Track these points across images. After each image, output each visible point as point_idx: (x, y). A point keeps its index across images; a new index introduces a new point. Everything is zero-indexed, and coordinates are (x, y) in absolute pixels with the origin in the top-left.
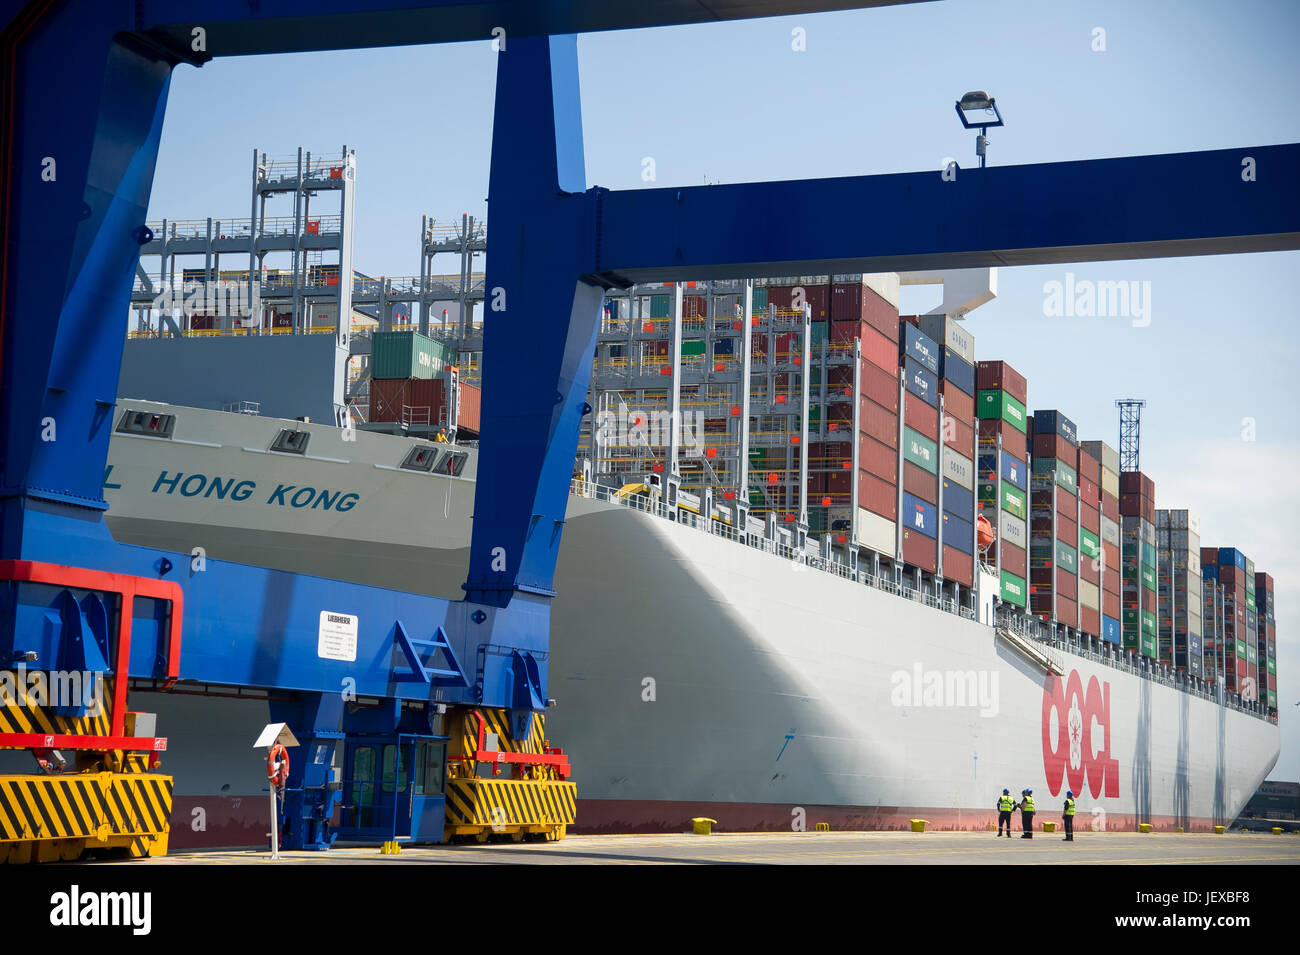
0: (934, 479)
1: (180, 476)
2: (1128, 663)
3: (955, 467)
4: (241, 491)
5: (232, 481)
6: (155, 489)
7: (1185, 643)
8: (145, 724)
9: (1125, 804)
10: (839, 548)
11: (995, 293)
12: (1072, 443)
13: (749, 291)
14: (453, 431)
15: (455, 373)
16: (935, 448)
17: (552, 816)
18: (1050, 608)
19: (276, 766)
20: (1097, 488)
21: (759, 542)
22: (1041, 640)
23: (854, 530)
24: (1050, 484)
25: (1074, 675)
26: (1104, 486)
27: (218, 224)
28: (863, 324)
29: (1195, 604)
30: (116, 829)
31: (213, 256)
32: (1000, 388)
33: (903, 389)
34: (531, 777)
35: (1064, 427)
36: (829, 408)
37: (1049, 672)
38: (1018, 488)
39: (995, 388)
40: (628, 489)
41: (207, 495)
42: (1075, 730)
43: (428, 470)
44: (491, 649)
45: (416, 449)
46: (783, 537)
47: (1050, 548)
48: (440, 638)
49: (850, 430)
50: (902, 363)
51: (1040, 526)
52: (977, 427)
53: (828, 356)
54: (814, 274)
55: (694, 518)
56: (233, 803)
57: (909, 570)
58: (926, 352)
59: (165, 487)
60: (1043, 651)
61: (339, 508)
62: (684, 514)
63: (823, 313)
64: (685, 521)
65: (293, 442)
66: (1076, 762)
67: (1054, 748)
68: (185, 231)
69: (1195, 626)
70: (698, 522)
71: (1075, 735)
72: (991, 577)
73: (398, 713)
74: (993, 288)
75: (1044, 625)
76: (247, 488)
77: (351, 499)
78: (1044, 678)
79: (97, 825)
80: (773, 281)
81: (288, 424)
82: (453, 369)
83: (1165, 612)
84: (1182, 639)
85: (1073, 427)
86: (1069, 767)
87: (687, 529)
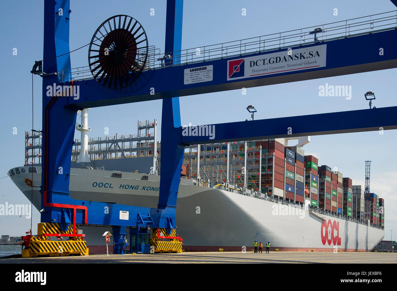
0: (294, 181)
1: (124, 185)
2: (344, 218)
3: (299, 178)
4: (137, 188)
5: (134, 186)
6: (120, 188)
7: (360, 213)
8: (80, 232)
9: (342, 246)
10: (269, 195)
11: (309, 141)
12: (330, 172)
13: (246, 144)
16: (294, 174)
17: (176, 248)
18: (324, 207)
19: (107, 239)
20: (337, 182)
21: (249, 195)
22: (321, 213)
23: (273, 192)
24: (324, 181)
25: (330, 221)
26: (339, 181)
27: (132, 136)
28: (275, 149)
29: (362, 205)
30: (74, 250)
31: (131, 142)
32: (311, 161)
33: (285, 162)
34: (173, 241)
35: (328, 169)
36: (268, 167)
37: (323, 220)
38: (315, 182)
39: (310, 161)
40: (218, 185)
41: (130, 189)
42: (330, 232)
44: (161, 217)
46: (256, 194)
47: (324, 194)
48: (149, 215)
49: (272, 171)
50: (285, 157)
51: (322, 189)
52: (305, 169)
53: (268, 156)
54: (265, 139)
55: (233, 190)
57: (287, 199)
58: (291, 154)
60: (321, 216)
62: (230, 190)
63: (267, 147)
64: (230, 191)
65: (145, 178)
66: (330, 238)
67: (324, 235)
68: (126, 137)
69: (362, 210)
70: (234, 191)
71: (330, 233)
72: (308, 201)
73: (139, 229)
74: (309, 140)
75: (322, 210)
76: (137, 187)
78: (322, 221)
79: (70, 250)
80: (257, 141)
81: (144, 174)
83: (354, 207)
84: (359, 213)
85: (331, 169)
86: (328, 239)
87: (231, 193)
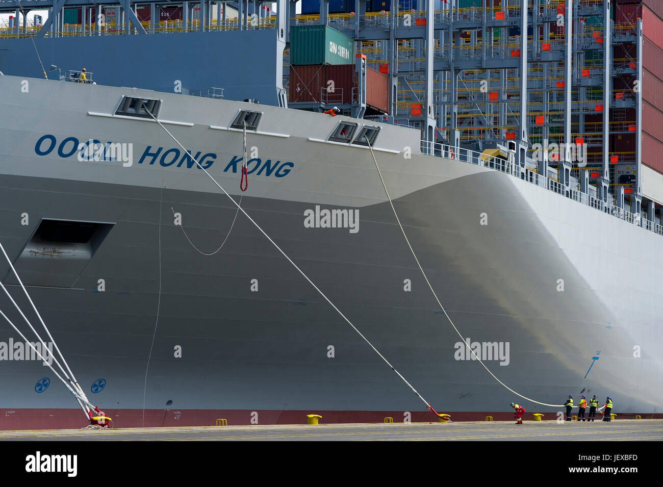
1: (160, 149)
10: (629, 199)
14: (363, 108)
15: (364, 59)
21: (578, 196)
23: (639, 183)
41: (179, 165)
43: (349, 141)
45: (341, 124)
49: (633, 97)
55: (537, 177)
56: (175, 415)
59: (149, 159)
61: (277, 175)
62: (530, 174)
64: (531, 180)
65: (248, 120)
70: (539, 180)
77: (287, 167)
81: (246, 106)
82: (363, 56)
87: (533, 186)
